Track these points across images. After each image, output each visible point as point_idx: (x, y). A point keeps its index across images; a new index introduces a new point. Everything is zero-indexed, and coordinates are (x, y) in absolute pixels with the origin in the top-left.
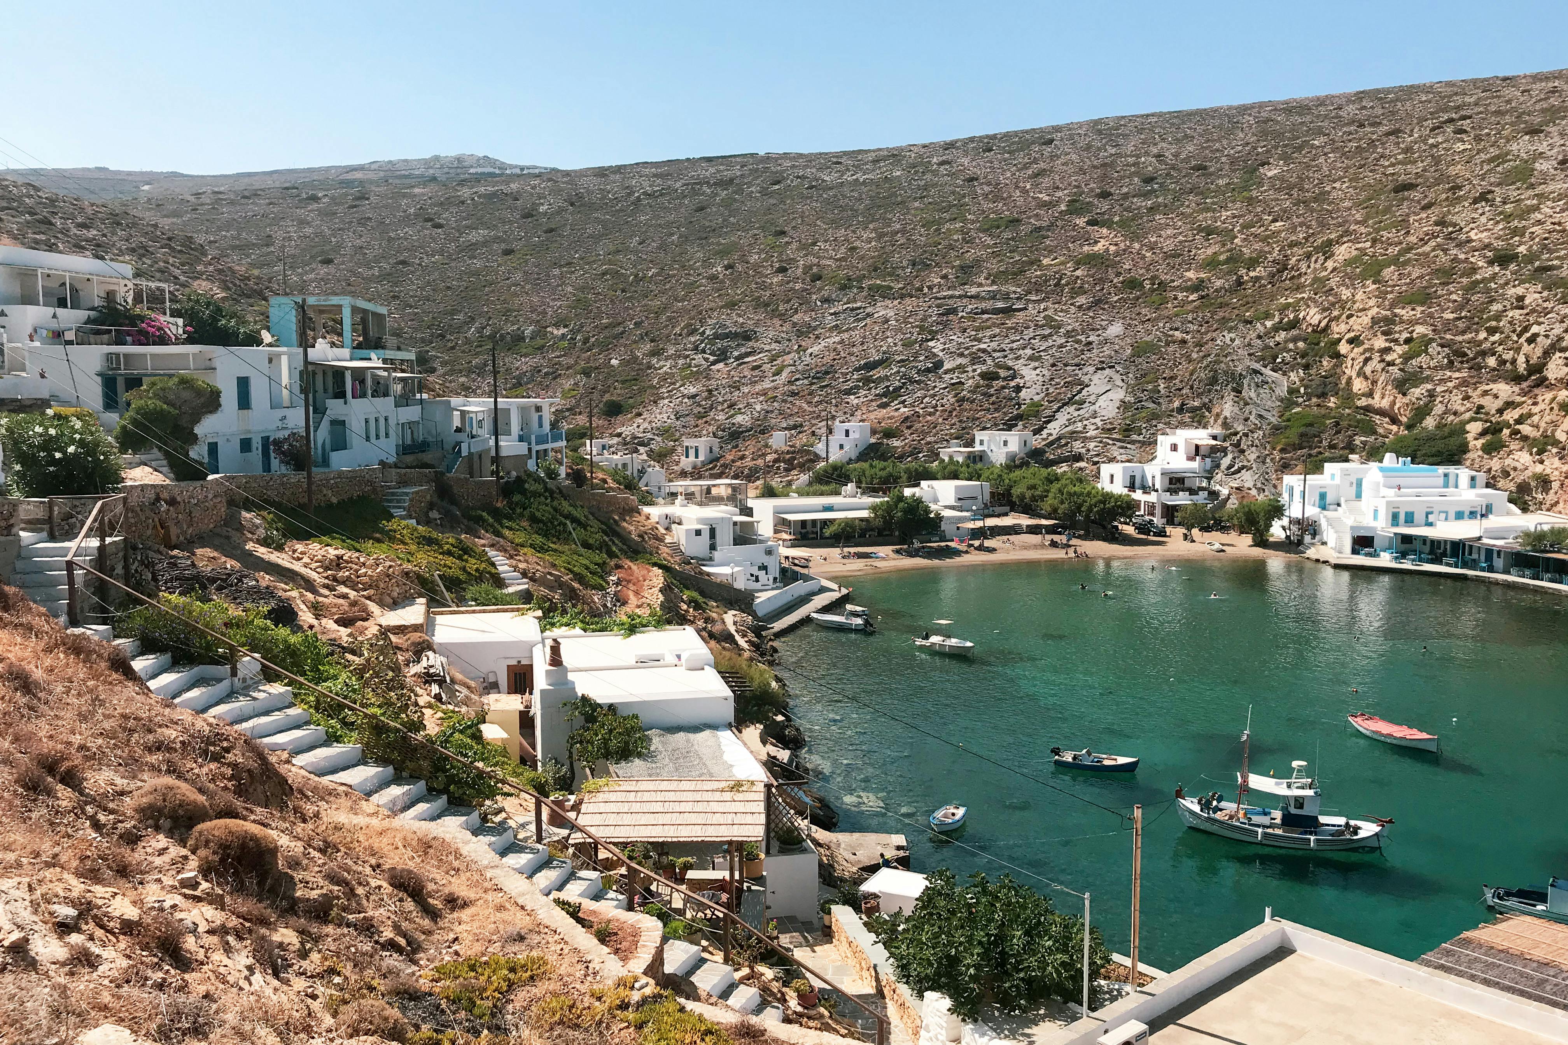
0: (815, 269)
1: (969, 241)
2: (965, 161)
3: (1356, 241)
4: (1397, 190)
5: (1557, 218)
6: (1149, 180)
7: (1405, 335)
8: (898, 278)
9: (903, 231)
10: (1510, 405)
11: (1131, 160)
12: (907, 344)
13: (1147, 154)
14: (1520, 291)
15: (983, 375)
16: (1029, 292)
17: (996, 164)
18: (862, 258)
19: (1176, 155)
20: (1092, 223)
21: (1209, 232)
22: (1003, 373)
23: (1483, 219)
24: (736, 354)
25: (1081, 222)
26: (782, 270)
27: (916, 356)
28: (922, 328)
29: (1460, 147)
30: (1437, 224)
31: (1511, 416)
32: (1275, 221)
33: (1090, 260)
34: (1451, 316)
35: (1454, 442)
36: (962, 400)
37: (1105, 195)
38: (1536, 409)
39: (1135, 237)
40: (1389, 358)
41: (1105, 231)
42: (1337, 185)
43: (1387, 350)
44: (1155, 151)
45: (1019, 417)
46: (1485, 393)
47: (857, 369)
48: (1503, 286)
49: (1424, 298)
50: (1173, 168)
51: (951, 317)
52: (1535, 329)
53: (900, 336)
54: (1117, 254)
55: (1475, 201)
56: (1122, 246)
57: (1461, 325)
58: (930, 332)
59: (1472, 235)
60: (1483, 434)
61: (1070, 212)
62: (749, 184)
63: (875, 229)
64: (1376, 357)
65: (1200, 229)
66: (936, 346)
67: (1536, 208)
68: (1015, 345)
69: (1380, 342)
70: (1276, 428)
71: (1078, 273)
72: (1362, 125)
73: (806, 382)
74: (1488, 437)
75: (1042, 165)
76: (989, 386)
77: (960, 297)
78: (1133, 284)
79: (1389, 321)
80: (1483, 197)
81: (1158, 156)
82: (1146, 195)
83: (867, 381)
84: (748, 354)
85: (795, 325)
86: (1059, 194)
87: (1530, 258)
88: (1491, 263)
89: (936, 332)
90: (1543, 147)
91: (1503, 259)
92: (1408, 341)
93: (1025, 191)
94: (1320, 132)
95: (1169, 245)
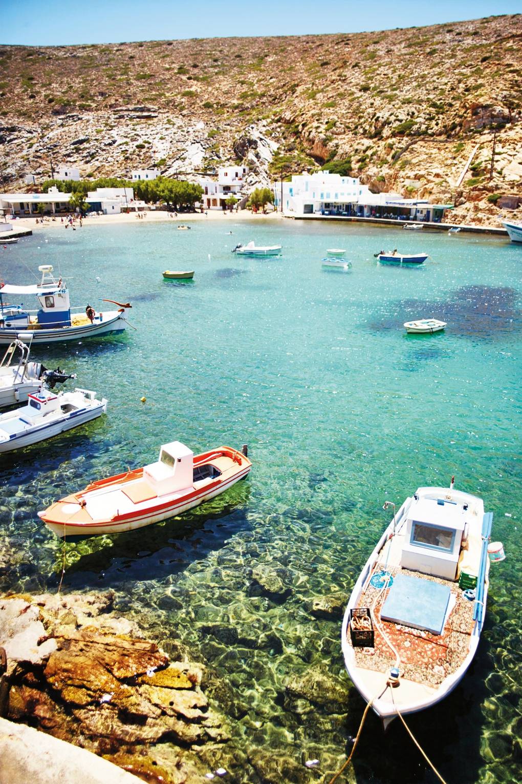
0: (51, 97)
1: (129, 84)
2: (130, 50)
3: (306, 84)
4: (322, 65)
5: (386, 72)
6: (216, 61)
7: (326, 120)
8: (94, 101)
9: (97, 79)
10: (368, 148)
11: (208, 53)
12: (98, 132)
13: (215, 50)
14: (372, 101)
15: (137, 147)
16: (159, 108)
17: (145, 52)
18: (75, 92)
19: (228, 51)
20: (189, 78)
21: (243, 83)
22: (147, 145)
23: (357, 74)
24: (8, 139)
25: (184, 78)
26: (32, 97)
27: (103, 137)
28: (107, 124)
29: (347, 49)
30: (338, 76)
31: (369, 153)
32: (271, 78)
33: (189, 94)
34: (345, 112)
35: (347, 165)
36: (127, 158)
37: (195, 66)
38: (379, 149)
39: (209, 84)
40: (319, 130)
41: (195, 82)
42: (298, 64)
43: (318, 128)
44: (220, 49)
45: (155, 166)
46: (359, 144)
47: (74, 144)
48: (365, 100)
49: (333, 105)
50: (227, 56)
51: (121, 120)
52: (377, 115)
53: (94, 128)
54: (201, 92)
55: (353, 67)
56: (204, 89)
57: (349, 115)
58: (111, 126)
59: (352, 80)
60: (359, 161)
61: (179, 73)
62: (15, 55)
63: (83, 78)
64: (314, 130)
65: (239, 82)
66: (114, 133)
67: (378, 69)
68: (152, 133)
69: (315, 124)
70: (272, 164)
71: (183, 100)
72: (307, 43)
73: (45, 151)
74: (360, 163)
75: (166, 53)
76: (140, 151)
77: (126, 110)
78: (208, 106)
79: (320, 115)
80: (356, 65)
81: (221, 51)
82: (215, 67)
83: (77, 150)
84: (15, 139)
85: (40, 124)
86: (174, 65)
87: (374, 88)
88: (360, 91)
89: (114, 126)
90: (380, 47)
91: (365, 89)
92: (327, 123)
93: (157, 63)
94: (290, 45)
95: (225, 89)
